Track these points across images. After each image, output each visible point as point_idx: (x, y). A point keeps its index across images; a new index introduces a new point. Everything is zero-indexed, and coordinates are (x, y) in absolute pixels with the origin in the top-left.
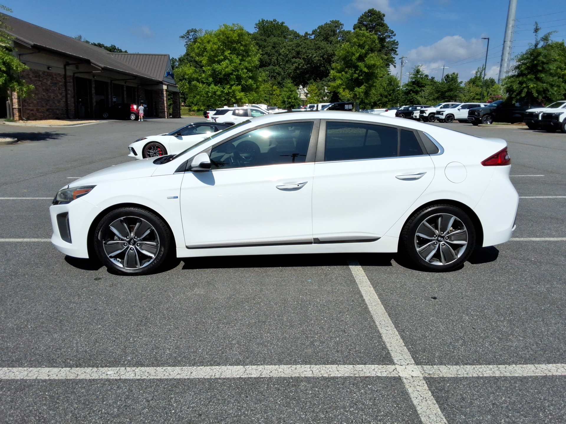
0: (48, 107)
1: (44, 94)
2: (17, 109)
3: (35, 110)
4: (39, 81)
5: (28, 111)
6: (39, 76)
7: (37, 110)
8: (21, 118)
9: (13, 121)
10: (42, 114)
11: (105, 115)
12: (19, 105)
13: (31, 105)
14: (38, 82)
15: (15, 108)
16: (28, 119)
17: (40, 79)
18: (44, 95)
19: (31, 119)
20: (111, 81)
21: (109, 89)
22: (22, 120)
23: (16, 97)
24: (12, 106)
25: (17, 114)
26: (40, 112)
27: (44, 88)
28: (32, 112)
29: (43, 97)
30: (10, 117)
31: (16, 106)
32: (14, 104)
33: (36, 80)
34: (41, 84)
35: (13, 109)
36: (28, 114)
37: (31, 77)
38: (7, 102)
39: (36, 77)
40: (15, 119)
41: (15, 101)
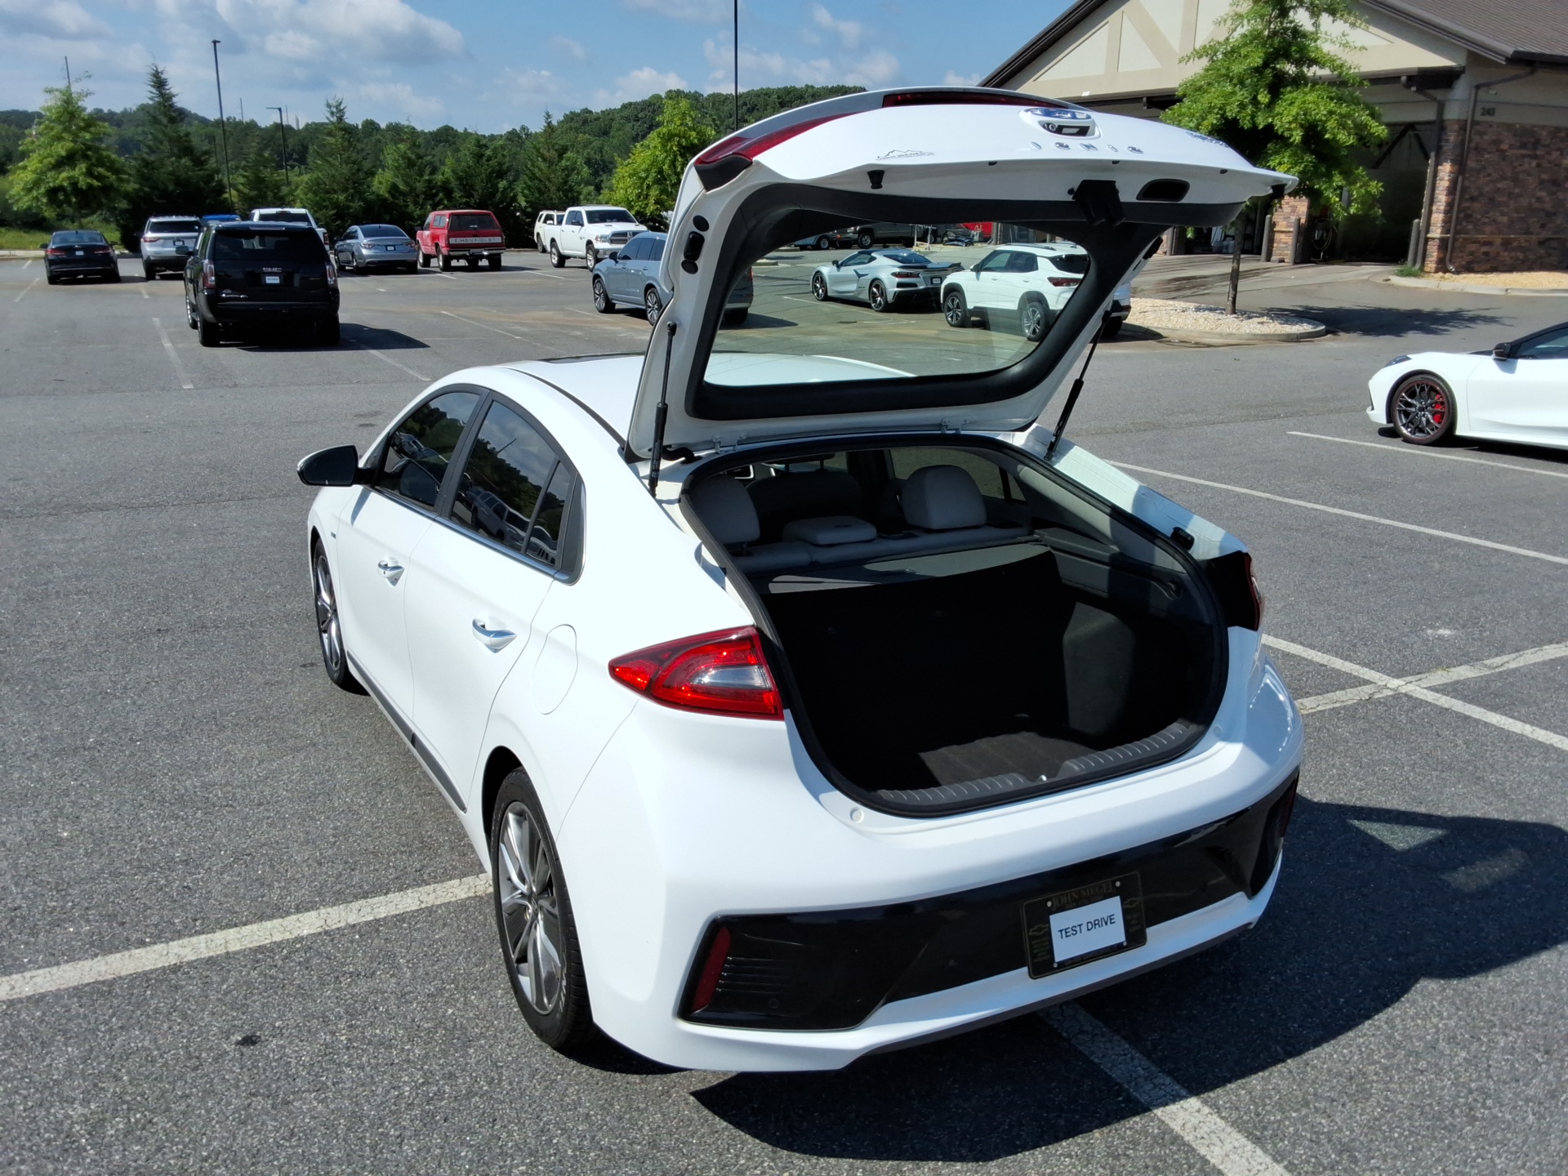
0: (1544, 234)
1: (1543, 194)
2: (1437, 242)
3: (1498, 241)
4: (1535, 157)
5: (1472, 247)
6: (1536, 144)
7: (1506, 243)
8: (1442, 267)
9: (1421, 272)
10: (1521, 255)
12: (1446, 228)
13: (1488, 229)
14: (1526, 160)
15: (1433, 239)
16: (1469, 268)
17: (1538, 152)
18: (1539, 199)
19: (1476, 268)
22: (1446, 271)
23: (1442, 208)
24: (1428, 231)
25: (1435, 254)
26: (1514, 249)
27: (1545, 177)
28: (1485, 249)
29: (1537, 205)
30: (1415, 262)
31: (1436, 232)
32: (1432, 228)
33: (1524, 156)
34: (1538, 165)
35: (1427, 240)
36: (1472, 253)
37: (1505, 147)
38: (1416, 221)
39: (1524, 146)
40: (1427, 269)
41: (1438, 218)
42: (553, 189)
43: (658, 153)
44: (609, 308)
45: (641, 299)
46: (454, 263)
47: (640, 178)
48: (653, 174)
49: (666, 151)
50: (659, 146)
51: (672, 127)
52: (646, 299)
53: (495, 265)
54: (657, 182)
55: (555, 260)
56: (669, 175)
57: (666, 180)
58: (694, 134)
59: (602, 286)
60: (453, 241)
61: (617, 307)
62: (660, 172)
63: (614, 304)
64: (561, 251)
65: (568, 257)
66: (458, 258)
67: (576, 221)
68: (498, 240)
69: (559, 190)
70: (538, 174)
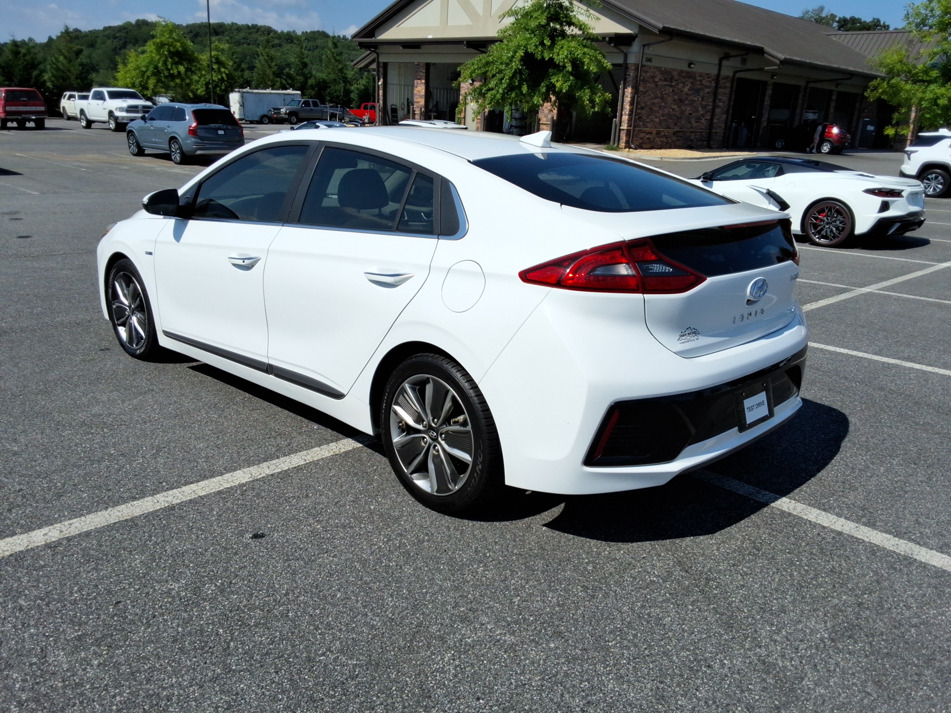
0: (676, 129)
1: (675, 107)
2: (625, 131)
3: (655, 132)
4: (671, 86)
5: (642, 135)
6: (672, 78)
7: (658, 133)
8: (628, 146)
9: (617, 149)
10: (665, 140)
11: (779, 144)
12: (629, 125)
13: (649, 125)
14: (667, 88)
15: (623, 130)
16: (640, 147)
17: (673, 84)
18: (673, 109)
19: (644, 146)
20: (808, 83)
21: (800, 97)
22: (630, 148)
23: (627, 113)
24: (620, 126)
25: (624, 138)
26: (662, 137)
27: (676, 97)
28: (648, 136)
29: (672, 113)
31: (624, 126)
32: (623, 124)
33: (665, 85)
34: (673, 91)
35: (620, 130)
36: (642, 139)
37: (656, 80)
38: (615, 119)
39: (665, 80)
40: (620, 147)
41: (625, 118)
42: (73, 78)
43: (154, 55)
44: (140, 153)
45: (167, 147)
46: (9, 124)
47: (142, 71)
48: (151, 69)
49: (160, 55)
50: (154, 50)
51: (163, 39)
52: (170, 147)
53: (40, 126)
54: (154, 74)
55: (84, 123)
56: (162, 70)
57: (160, 73)
58: (178, 44)
59: (135, 137)
60: (8, 108)
61: (146, 152)
62: (156, 67)
63: (144, 150)
64: (89, 117)
65: (94, 122)
66: (12, 121)
67: (99, 96)
68: (42, 109)
69: (77, 78)
70: (61, 67)
